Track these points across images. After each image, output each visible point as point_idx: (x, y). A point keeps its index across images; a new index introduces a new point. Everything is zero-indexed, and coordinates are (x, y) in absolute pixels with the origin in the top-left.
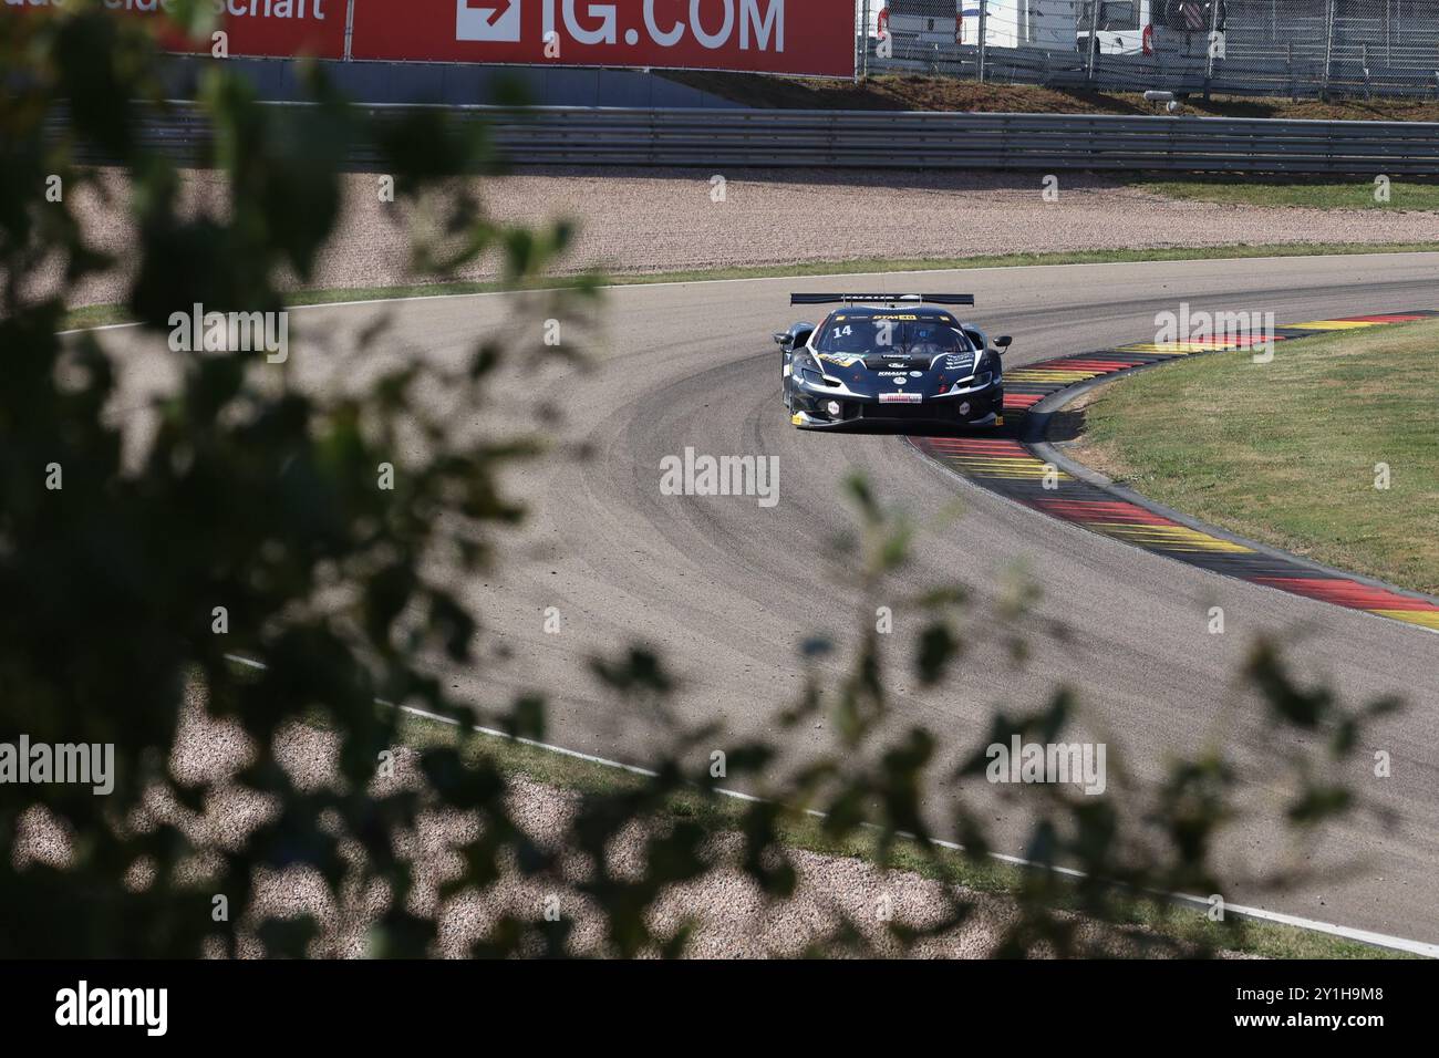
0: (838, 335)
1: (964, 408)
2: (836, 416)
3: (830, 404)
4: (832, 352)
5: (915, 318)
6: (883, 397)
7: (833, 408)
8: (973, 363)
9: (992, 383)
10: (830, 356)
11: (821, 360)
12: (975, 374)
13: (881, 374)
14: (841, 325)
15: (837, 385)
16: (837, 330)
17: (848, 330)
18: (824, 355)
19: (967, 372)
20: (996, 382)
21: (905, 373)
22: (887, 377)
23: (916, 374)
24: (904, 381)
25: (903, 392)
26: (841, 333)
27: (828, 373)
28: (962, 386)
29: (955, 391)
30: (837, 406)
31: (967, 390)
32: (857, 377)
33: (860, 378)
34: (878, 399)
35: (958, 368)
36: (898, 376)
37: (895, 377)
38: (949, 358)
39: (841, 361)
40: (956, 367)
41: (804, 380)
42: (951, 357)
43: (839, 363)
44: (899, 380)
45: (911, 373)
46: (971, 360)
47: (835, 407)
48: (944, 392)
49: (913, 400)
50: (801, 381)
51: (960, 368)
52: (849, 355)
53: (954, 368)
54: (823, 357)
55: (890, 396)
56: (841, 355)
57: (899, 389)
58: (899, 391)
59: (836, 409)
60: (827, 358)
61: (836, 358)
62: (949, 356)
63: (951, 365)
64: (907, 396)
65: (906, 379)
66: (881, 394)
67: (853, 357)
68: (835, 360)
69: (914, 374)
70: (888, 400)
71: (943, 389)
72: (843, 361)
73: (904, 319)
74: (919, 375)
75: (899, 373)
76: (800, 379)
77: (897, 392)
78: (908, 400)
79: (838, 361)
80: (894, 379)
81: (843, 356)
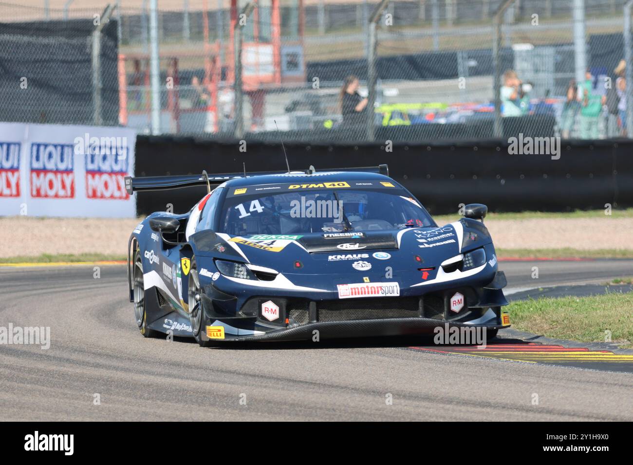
0: (244, 214)
2: (275, 323)
3: (264, 305)
4: (248, 235)
5: (347, 185)
6: (345, 291)
7: (270, 310)
8: (455, 238)
9: (488, 265)
10: (248, 240)
11: (238, 244)
12: (464, 252)
13: (330, 258)
14: (245, 201)
15: (270, 277)
16: (241, 207)
17: (257, 206)
18: (240, 239)
19: (452, 250)
20: (492, 263)
21: (366, 256)
22: (341, 262)
23: (382, 256)
24: (368, 266)
25: (371, 281)
26: (247, 211)
27: (253, 263)
28: (449, 269)
29: (442, 277)
30: (277, 308)
31: (457, 275)
32: (298, 265)
33: (303, 266)
34: (337, 293)
35: (436, 246)
36: (357, 260)
37: (353, 261)
38: (418, 234)
39: (265, 246)
40: (434, 245)
41: (219, 273)
42: (420, 232)
43: (264, 248)
44: (360, 265)
45: (374, 255)
46: (451, 234)
47: (272, 310)
48: (428, 279)
49: (387, 292)
50: (216, 276)
51: (439, 245)
52: (274, 237)
53: (431, 246)
54: (242, 243)
55: (355, 289)
56: (262, 238)
57: (364, 278)
58: (365, 281)
59: (274, 312)
60: (246, 242)
61: (257, 243)
62: (415, 231)
63: (425, 243)
64: (377, 287)
65: (369, 264)
66: (340, 286)
67: (281, 239)
68: (258, 244)
69: (379, 256)
70: (352, 294)
71: (425, 274)
72: (269, 245)
73: (332, 187)
74: (386, 256)
75: (357, 256)
76: (212, 274)
77: (363, 282)
78: (380, 292)
79: (262, 246)
80: (353, 265)
81: (266, 239)
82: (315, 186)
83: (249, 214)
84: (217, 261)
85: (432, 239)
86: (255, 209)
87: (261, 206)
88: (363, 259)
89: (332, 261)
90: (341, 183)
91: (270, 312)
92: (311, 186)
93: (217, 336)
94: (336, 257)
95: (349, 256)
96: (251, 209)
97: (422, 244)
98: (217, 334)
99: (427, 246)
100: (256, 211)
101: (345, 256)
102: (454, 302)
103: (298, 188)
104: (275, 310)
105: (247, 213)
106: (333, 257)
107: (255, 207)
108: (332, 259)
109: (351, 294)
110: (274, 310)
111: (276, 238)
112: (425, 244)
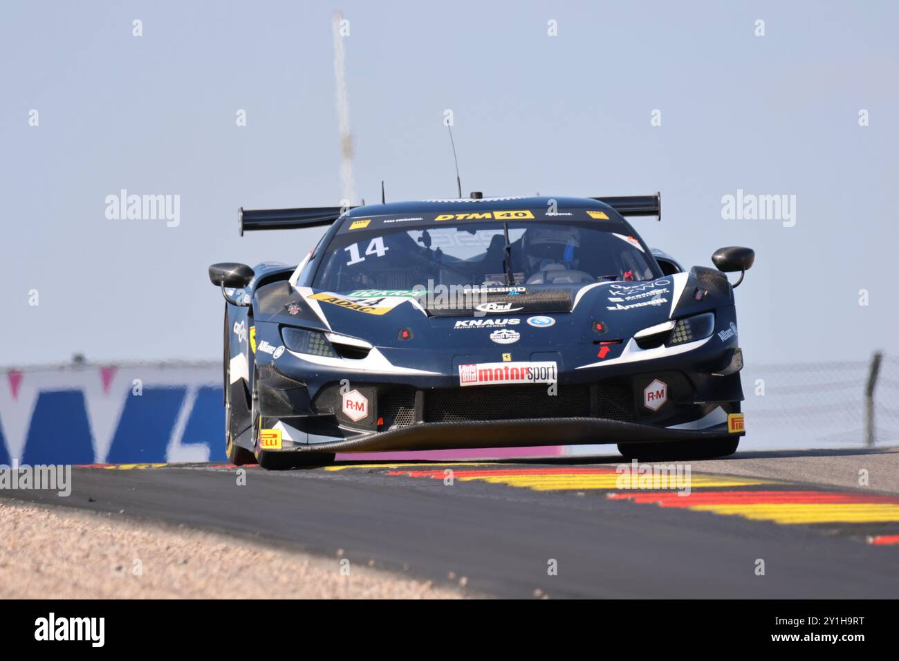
0: (356, 258)
1: (655, 394)
2: (362, 424)
3: (346, 397)
4: (345, 290)
5: (530, 216)
6: (470, 374)
7: (355, 405)
8: (669, 296)
9: (716, 336)
10: (341, 298)
11: (321, 303)
12: (676, 318)
13: (458, 324)
14: (363, 238)
15: (360, 353)
16: (353, 248)
17: (378, 247)
18: (327, 296)
19: (658, 315)
20: (724, 334)
21: (516, 321)
22: (475, 330)
23: (543, 321)
24: (514, 337)
25: (514, 359)
26: (362, 254)
27: (338, 329)
28: (645, 343)
29: (631, 354)
30: (365, 401)
31: (661, 352)
32: (405, 334)
33: (412, 336)
34: (458, 378)
35: (635, 308)
36: (499, 329)
37: (492, 329)
38: (614, 290)
39: (366, 305)
40: (632, 306)
41: (284, 347)
42: (620, 287)
43: (362, 310)
44: (502, 335)
45: (529, 321)
46: (665, 290)
47: (357, 403)
48: (607, 357)
49: (537, 377)
50: (279, 352)
51: (639, 307)
52: (384, 293)
53: (627, 307)
54: (328, 301)
55: (485, 371)
56: (366, 295)
57: (504, 355)
58: (505, 359)
59: (361, 408)
60: (336, 299)
61: (355, 301)
62: (613, 286)
63: (620, 303)
64: (522, 369)
65: (518, 334)
66: (464, 366)
67: (394, 295)
68: (353, 304)
69: (536, 322)
70: (481, 379)
71: (604, 350)
72: (371, 305)
73: (505, 218)
74: (548, 322)
75: (501, 322)
76: (275, 348)
77: (501, 360)
78: (526, 376)
79: (359, 307)
80: (491, 335)
81: (372, 296)
82: (477, 216)
83: (363, 259)
84: (283, 329)
85: (633, 297)
86: (374, 252)
87: (385, 246)
88: (508, 327)
89: (460, 329)
90: (520, 213)
91: (354, 408)
92: (471, 217)
93: (271, 444)
94: (468, 323)
95: (490, 322)
96: (369, 252)
97: (614, 304)
98: (271, 441)
99: (620, 307)
100: (376, 254)
101: (483, 322)
102: (651, 395)
103: (451, 220)
104: (362, 404)
105: (361, 257)
106: (464, 323)
107: (374, 248)
108: (461, 326)
109: (478, 380)
110: (360, 404)
111: (387, 295)
112: (618, 305)
